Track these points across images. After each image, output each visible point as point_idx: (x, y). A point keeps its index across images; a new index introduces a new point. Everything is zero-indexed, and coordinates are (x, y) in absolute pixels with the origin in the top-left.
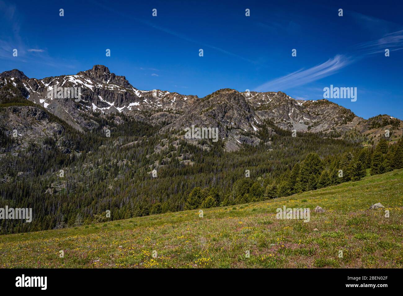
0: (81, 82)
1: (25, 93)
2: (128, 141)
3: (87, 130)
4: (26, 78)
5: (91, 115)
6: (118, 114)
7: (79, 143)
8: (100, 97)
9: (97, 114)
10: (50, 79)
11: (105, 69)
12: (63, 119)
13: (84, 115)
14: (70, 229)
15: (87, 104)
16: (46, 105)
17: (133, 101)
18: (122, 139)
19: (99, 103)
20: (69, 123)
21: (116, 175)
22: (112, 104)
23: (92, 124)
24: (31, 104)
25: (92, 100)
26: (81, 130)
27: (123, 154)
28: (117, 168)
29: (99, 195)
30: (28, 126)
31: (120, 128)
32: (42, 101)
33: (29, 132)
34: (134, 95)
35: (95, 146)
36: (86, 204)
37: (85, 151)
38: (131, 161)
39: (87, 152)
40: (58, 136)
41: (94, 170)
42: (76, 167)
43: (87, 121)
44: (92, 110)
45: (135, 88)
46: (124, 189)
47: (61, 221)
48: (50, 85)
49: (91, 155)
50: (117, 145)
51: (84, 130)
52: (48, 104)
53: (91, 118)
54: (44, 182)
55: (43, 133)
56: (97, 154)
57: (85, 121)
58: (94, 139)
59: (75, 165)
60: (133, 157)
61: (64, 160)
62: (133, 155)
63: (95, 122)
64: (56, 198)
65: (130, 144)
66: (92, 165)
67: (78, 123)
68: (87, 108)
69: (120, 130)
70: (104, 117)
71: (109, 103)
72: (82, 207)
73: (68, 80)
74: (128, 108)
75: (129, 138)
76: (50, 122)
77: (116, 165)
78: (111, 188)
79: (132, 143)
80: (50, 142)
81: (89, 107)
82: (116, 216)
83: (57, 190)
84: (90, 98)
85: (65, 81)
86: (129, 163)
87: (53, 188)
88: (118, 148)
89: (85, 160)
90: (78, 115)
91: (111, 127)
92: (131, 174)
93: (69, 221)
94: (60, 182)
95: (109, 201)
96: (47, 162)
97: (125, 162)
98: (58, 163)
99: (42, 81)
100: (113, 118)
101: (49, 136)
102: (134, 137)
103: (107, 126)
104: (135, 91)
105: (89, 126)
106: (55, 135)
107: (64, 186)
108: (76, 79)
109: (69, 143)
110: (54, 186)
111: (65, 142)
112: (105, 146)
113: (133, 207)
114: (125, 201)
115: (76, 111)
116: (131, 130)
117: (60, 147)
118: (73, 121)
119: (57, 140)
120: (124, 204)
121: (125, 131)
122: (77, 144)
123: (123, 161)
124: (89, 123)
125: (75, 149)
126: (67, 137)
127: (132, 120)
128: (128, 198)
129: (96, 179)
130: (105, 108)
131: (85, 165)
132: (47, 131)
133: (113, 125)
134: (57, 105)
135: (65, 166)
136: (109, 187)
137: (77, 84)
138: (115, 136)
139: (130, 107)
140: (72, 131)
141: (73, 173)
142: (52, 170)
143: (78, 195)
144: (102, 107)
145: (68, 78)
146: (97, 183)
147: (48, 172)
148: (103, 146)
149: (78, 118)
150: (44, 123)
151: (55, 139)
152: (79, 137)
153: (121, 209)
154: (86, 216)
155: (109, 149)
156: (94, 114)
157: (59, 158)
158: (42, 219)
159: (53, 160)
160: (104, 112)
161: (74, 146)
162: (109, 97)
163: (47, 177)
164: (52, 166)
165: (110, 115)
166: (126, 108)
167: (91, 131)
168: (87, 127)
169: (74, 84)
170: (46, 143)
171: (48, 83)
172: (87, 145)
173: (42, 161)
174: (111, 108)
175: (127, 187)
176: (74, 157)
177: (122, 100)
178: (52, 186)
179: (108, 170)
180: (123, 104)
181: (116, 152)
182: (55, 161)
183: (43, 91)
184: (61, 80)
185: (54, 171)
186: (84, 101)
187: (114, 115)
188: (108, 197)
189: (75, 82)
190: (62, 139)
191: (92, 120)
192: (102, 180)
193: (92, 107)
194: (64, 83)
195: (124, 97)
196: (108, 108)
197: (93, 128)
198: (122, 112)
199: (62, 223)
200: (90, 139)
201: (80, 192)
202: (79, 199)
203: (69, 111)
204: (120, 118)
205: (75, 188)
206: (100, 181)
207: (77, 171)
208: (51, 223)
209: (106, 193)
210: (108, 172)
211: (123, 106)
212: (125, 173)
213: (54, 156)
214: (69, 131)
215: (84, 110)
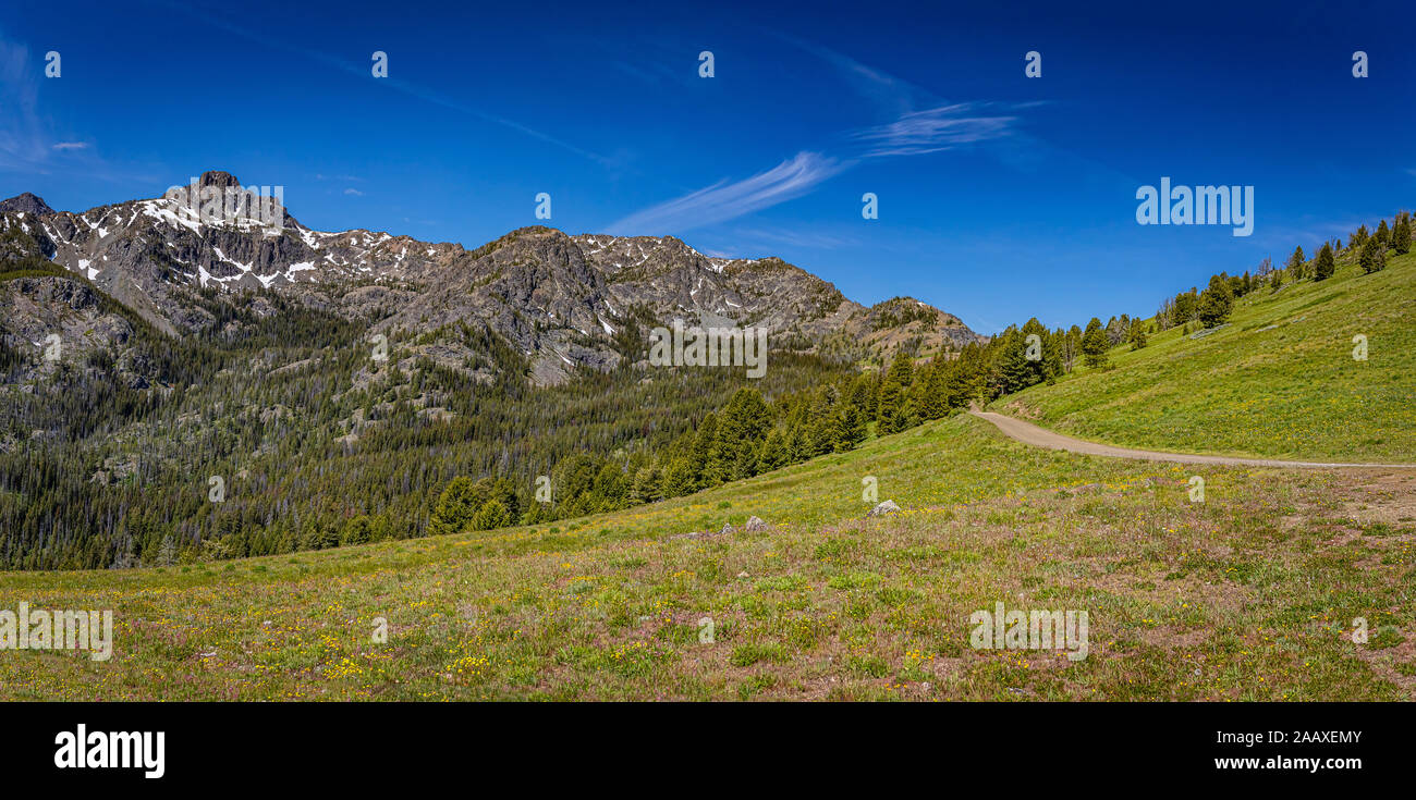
0: (171, 215)
1: (48, 248)
2: (284, 358)
3: (186, 333)
4: (49, 212)
5: (197, 296)
6: (262, 291)
7: (167, 363)
8: (218, 251)
9: (210, 294)
10: (101, 211)
12: (131, 305)
13: (179, 296)
14: (147, 572)
15: (187, 268)
16: (92, 274)
17: (299, 258)
18: (270, 354)
19: (214, 265)
20: (146, 315)
21: (257, 444)
22: (247, 268)
23: (200, 318)
24: (60, 271)
25: (198, 258)
26: (172, 333)
27: (274, 392)
28: (259, 427)
30: (53, 324)
31: (267, 326)
32: (83, 264)
34: (301, 244)
35: (206, 371)
36: (183, 514)
37: (181, 384)
38: (294, 410)
39: (186, 386)
40: (119, 346)
41: (204, 431)
42: (160, 422)
43: (187, 310)
44: (199, 284)
45: (303, 227)
46: (277, 479)
47: (125, 551)
48: (102, 226)
49: (196, 393)
50: (260, 369)
51: (180, 332)
52: (97, 272)
53: (196, 302)
54: (88, 456)
55: (85, 340)
56: (211, 390)
57: (181, 311)
58: (203, 354)
59: (159, 416)
60: (299, 400)
61: (134, 404)
62: (299, 394)
63: (205, 312)
64: (115, 493)
65: (291, 366)
66: (198, 418)
67: (165, 314)
68: (186, 279)
69: (266, 332)
70: (228, 300)
71: (239, 265)
72: (176, 519)
73: (141, 212)
74: (286, 276)
75: (290, 351)
76: (101, 313)
77: (258, 419)
78: (245, 476)
79: (296, 364)
80: (102, 362)
81: (191, 276)
82: (256, 545)
83: (118, 475)
84: (195, 253)
85: (136, 214)
86: (290, 413)
87: (108, 469)
88: (263, 377)
89: (183, 404)
90: (164, 296)
91: (244, 325)
92: (294, 441)
93: (144, 552)
94: (125, 458)
95: (241, 508)
96: (96, 408)
97: (279, 412)
98: (119, 411)
99: (84, 217)
100: (249, 301)
101: (101, 347)
102: (301, 350)
103: (235, 322)
104: (303, 235)
105: (192, 321)
106: (112, 344)
107: (134, 467)
108: (161, 208)
109: (146, 364)
110: (110, 467)
111: (135, 361)
112: (231, 373)
113: (297, 525)
114: (278, 510)
115: (161, 286)
116: (294, 332)
117: (125, 374)
118: (153, 310)
119: (117, 357)
120: (275, 517)
121: (279, 333)
122: (164, 366)
123: (273, 409)
124: (190, 315)
125: (159, 379)
126: (141, 349)
127: (295, 306)
128: (285, 501)
129: (209, 453)
130: (229, 278)
131: (181, 419)
132: (96, 336)
133: (248, 318)
134: (117, 273)
135: (136, 419)
136: (240, 474)
137: (163, 221)
138: (254, 347)
139: (292, 273)
140: (152, 334)
141: (155, 436)
142: (106, 428)
143: (166, 489)
144: (224, 275)
145: (143, 205)
146: (210, 462)
147: (98, 432)
148: (224, 371)
149: (165, 303)
150: (89, 315)
151: (113, 354)
152: (168, 349)
153: (269, 529)
154: (184, 541)
155: (240, 380)
156: (203, 293)
157: (122, 400)
158: (85, 543)
159: (108, 404)
160: (227, 288)
161: (158, 372)
162: (239, 251)
163: (96, 443)
164: (107, 417)
165: (241, 296)
166: (280, 277)
167: (197, 335)
168: (188, 324)
169: (156, 220)
170: (92, 362)
171: (97, 221)
172: (187, 368)
173: (85, 407)
174: (245, 276)
175: (284, 474)
176: (156, 400)
177: (271, 258)
178: (106, 466)
179: (238, 432)
180: (273, 268)
181: (257, 387)
182: (113, 406)
183: (85, 241)
184: (126, 215)
185: (111, 430)
186: (179, 260)
187: (251, 294)
188: (237, 497)
189: (158, 215)
190: (129, 353)
191: (198, 308)
192: (224, 455)
193: (199, 276)
194: (133, 218)
195: (276, 250)
196: (238, 277)
197: (201, 326)
198: (272, 288)
199: (129, 555)
200: (194, 353)
201: (170, 482)
202: (167, 501)
203: (146, 287)
204: (267, 302)
205: (159, 472)
206: (218, 458)
207: (164, 433)
208: (104, 554)
209: (233, 487)
210: (238, 437)
211: (274, 272)
212: (278, 439)
213: (110, 394)
214: (145, 334)
215: (179, 283)
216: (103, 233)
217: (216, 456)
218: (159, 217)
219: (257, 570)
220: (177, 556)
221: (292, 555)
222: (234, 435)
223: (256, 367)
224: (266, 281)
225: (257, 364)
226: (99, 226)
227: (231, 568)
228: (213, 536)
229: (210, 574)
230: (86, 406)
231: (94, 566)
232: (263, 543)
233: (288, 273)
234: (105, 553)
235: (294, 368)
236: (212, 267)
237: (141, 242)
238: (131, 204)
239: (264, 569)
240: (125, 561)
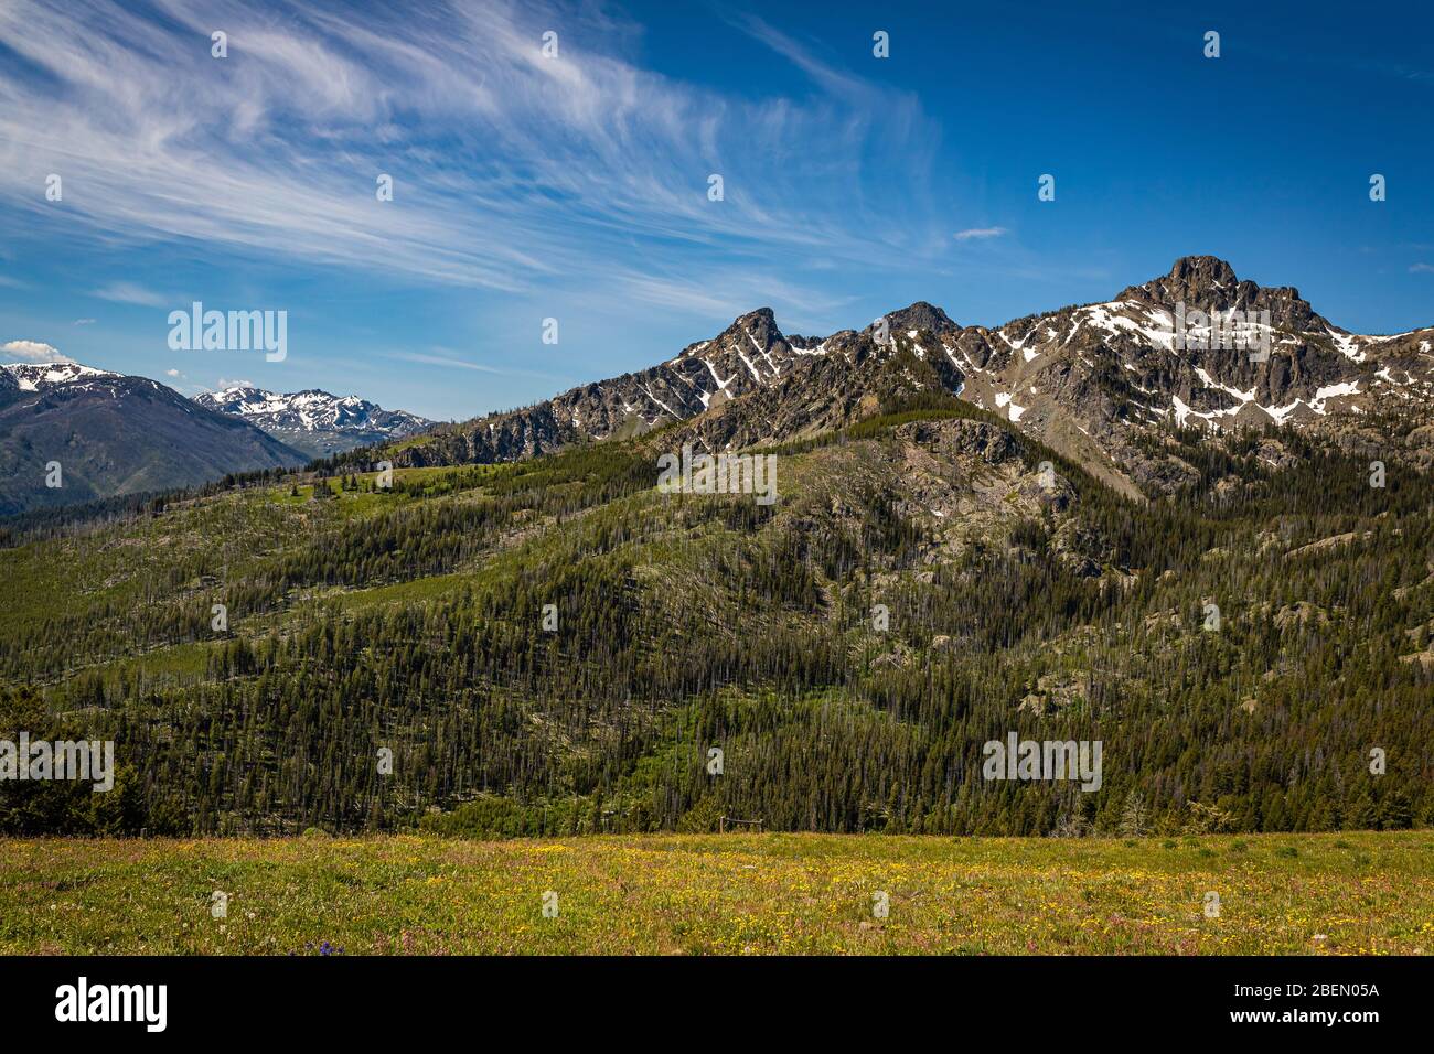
0: (1130, 325)
1: (951, 378)
2: (1312, 532)
3: (1155, 494)
4: (952, 328)
5: (1171, 441)
6: (1272, 430)
7: (1128, 539)
8: (1202, 373)
9: (1191, 437)
10: (1027, 323)
11: (1218, 268)
12: (1072, 456)
13: (1143, 442)
15: (1155, 401)
16: (1015, 414)
17: (1333, 377)
18: (1288, 525)
19: (1197, 394)
20: (1095, 469)
21: (1270, 661)
22: (1249, 396)
23: (1176, 473)
24: (969, 410)
25: (1171, 384)
26: (1134, 494)
27: (1297, 582)
28: (1273, 636)
29: (1205, 731)
30: (961, 486)
31: (1281, 482)
32: (1002, 399)
33: (965, 505)
34: (1335, 356)
35: (1186, 551)
36: (1157, 761)
37: (1149, 570)
38: (1330, 610)
39: (1157, 573)
40: (1056, 516)
41: (1186, 639)
42: (1119, 625)
43: (1155, 462)
44: (1174, 422)
45: (1337, 330)
46: (1304, 716)
47: (1071, 812)
48: (1028, 344)
49: (1172, 582)
50: (1272, 548)
51: (1146, 495)
52: (1021, 410)
53: (1170, 450)
54: (1014, 673)
55: (1007, 508)
56: (1195, 579)
57: (1148, 463)
58: (1182, 526)
59: (1117, 618)
60: (1337, 595)
61: (1080, 599)
62: (1338, 585)
63: (1183, 464)
64: (1054, 728)
65: (1323, 543)
66: (1177, 620)
67: (1124, 470)
68: (1153, 417)
69: (1281, 492)
70: (1219, 444)
71: (1236, 393)
72: (1146, 768)
73: (1085, 322)
74: (1311, 405)
75: (1320, 521)
76: (1029, 468)
77: (1270, 623)
78: (1252, 709)
79: (1331, 540)
80: (1031, 537)
81: (1161, 412)
82: (1272, 815)
83: (1058, 701)
84: (1166, 377)
85: (1077, 325)
86: (1323, 616)
87: (1043, 693)
88: (1277, 559)
89: (1152, 601)
90: (1122, 443)
91: (1245, 482)
92: (1331, 659)
93: (1099, 815)
94: (1067, 676)
95: (1246, 758)
96: (1024, 605)
97: (1304, 613)
98: (1057, 608)
99: (1001, 334)
100: (1252, 446)
101: (1029, 517)
102: (1338, 519)
103: (1232, 477)
104: (1337, 342)
105: (1165, 478)
106: (1046, 513)
107: (1081, 689)
108: (1114, 314)
109: (1095, 542)
110: (1047, 689)
111: (1080, 537)
112: (1225, 553)
113: (1340, 787)
114: (1307, 763)
115: (1116, 427)
116: (1326, 490)
117: (1065, 556)
118: (1105, 463)
119: (1053, 531)
120: (1303, 773)
121: (1302, 492)
122: (1123, 543)
123: (1295, 609)
124: (1161, 469)
125: (1117, 563)
126: (1088, 519)
127: (1328, 451)
128: (1319, 750)
129: (1195, 673)
130: (1220, 413)
131: (1151, 621)
132: (1021, 501)
133: (1252, 471)
134: (1051, 411)
135: (1082, 621)
136: (1244, 706)
137: (1117, 333)
138: (1262, 514)
139: (1320, 401)
140: (1105, 497)
141: (1111, 645)
142: (1040, 632)
143: (1131, 724)
144: (1212, 408)
145: (1088, 312)
146: (1197, 686)
147: (1027, 639)
148: (1215, 550)
149: (1122, 452)
150: (1011, 472)
151: (1047, 527)
152: (1128, 518)
153: (1293, 791)
154: (1159, 803)
155: (1241, 563)
156: (1180, 435)
157: (1061, 594)
158: (1011, 798)
159: (1042, 599)
160: (1216, 427)
161: (1114, 552)
162: (1235, 372)
163: (1025, 655)
164: (1041, 617)
165: (1239, 438)
166: (1302, 409)
167: (1172, 499)
168: (1157, 481)
169: (1107, 332)
170: (1017, 539)
171: (1021, 338)
172: (1157, 547)
173: (1008, 602)
174: (1245, 408)
175: (1315, 709)
176: (1112, 590)
177: (1286, 380)
178: (1040, 688)
179: (1239, 642)
180: (1290, 395)
181: (1267, 575)
182: (1049, 601)
183: (1004, 367)
184: (1062, 324)
185: (1046, 636)
186: (1142, 389)
187: (1255, 435)
188: (1241, 741)
189: (1110, 326)
190: (1071, 525)
191: (1172, 459)
192: (1217, 676)
193: (1173, 411)
194: (1072, 332)
195: (1294, 367)
196: (1234, 411)
197: (1178, 485)
198: (1289, 424)
199: (1078, 819)
200: (1169, 525)
201: (1135, 714)
202: (1131, 741)
203: (1093, 429)
204: (1280, 446)
205: (1119, 698)
206: (1209, 680)
207: (1126, 641)
208: (1039, 814)
209: (1233, 725)
210: (1240, 649)
211: (1292, 400)
212: (1304, 654)
213: (1044, 584)
214: (1094, 497)
215: (1142, 423)
216: (1030, 354)
217: (1205, 677)
218: (1111, 328)
219: (1283, 854)
220: (1148, 823)
221: (1337, 836)
222: (1233, 647)
223: (1265, 545)
224: (1278, 414)
225: (1266, 541)
226: (1024, 346)
227: (1241, 847)
228: (1204, 797)
229: (1207, 854)
230: (1010, 601)
231: (1026, 831)
232: (1283, 813)
233: (1314, 401)
234: (1041, 812)
235: (1328, 547)
236: (1193, 397)
237: (1085, 364)
238: (1070, 311)
239: (1294, 853)
240: (1072, 827)
